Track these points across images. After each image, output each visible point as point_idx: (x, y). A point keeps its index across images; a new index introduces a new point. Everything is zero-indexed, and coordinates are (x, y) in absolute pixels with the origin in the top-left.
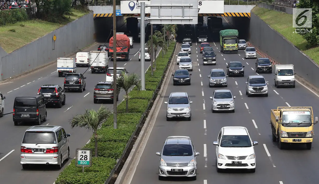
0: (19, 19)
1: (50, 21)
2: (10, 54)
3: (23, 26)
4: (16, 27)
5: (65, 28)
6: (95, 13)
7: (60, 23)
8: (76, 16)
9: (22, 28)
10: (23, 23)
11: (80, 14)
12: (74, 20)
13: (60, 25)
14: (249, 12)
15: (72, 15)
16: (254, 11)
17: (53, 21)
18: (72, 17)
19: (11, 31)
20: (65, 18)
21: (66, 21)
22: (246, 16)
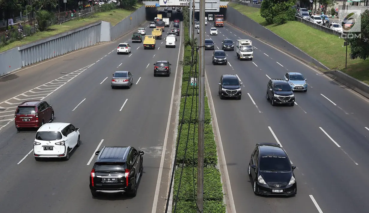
0: (111, 9)
1: (127, 10)
2: (114, 27)
3: (115, 12)
4: (112, 12)
5: (135, 13)
6: (146, 5)
7: (132, 11)
8: (138, 7)
9: (114, 13)
10: (114, 10)
11: (140, 6)
12: (137, 9)
13: (133, 12)
14: (226, 5)
15: (137, 6)
16: (228, 5)
17: (128, 10)
18: (136, 7)
19: (110, 15)
20: (133, 8)
21: (134, 9)
22: (225, 7)
